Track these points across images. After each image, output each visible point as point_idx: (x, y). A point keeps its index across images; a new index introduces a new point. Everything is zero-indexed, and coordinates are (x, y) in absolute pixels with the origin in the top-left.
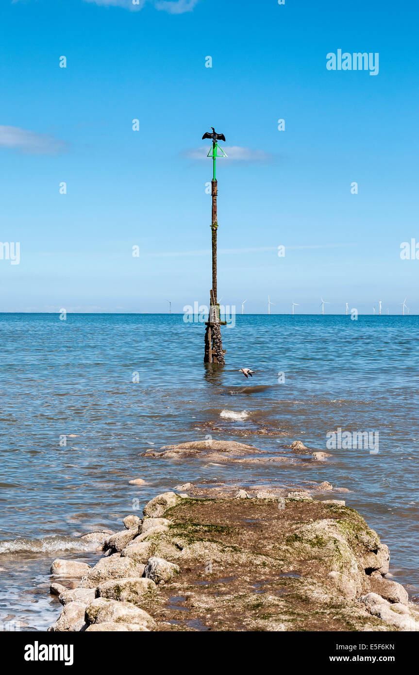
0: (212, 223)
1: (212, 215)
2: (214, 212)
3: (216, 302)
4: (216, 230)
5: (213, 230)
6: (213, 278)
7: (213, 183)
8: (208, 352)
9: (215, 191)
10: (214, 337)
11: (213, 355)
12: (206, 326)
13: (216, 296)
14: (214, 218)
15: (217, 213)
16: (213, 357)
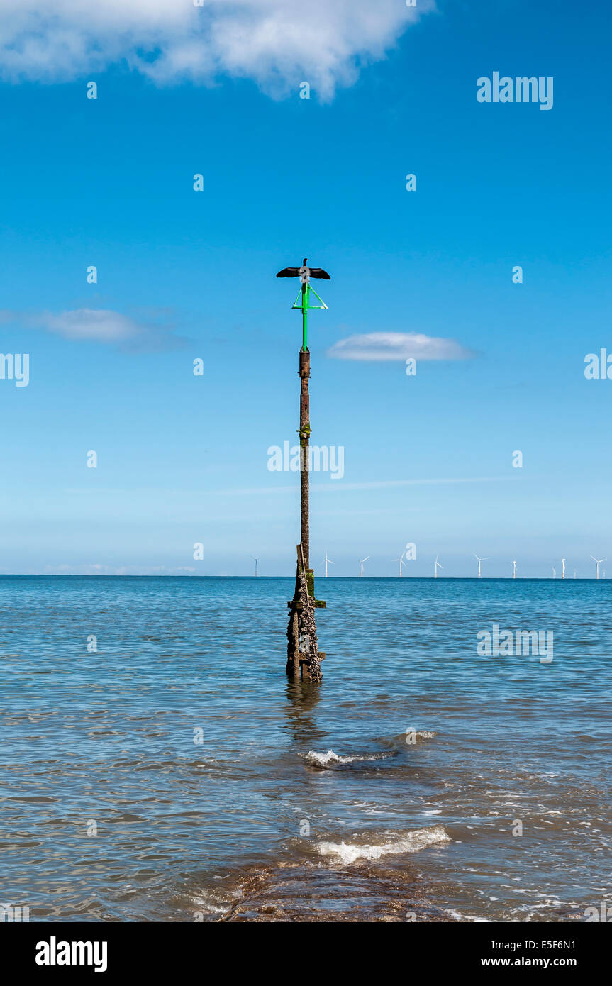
0: (301, 425)
1: (301, 413)
2: (304, 407)
3: (308, 567)
4: (308, 437)
5: (302, 438)
6: (302, 523)
7: (301, 354)
8: (293, 656)
9: (306, 370)
10: (304, 629)
11: (301, 663)
12: (290, 610)
13: (307, 556)
14: (303, 417)
15: (310, 409)
16: (301, 664)
